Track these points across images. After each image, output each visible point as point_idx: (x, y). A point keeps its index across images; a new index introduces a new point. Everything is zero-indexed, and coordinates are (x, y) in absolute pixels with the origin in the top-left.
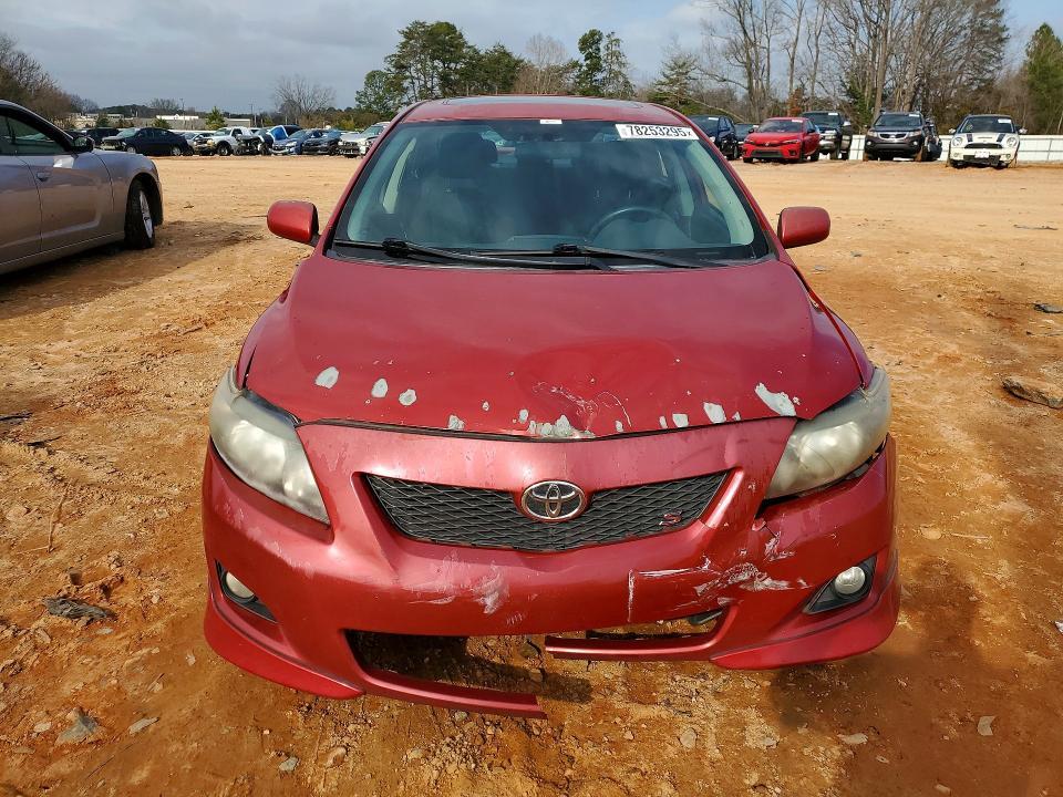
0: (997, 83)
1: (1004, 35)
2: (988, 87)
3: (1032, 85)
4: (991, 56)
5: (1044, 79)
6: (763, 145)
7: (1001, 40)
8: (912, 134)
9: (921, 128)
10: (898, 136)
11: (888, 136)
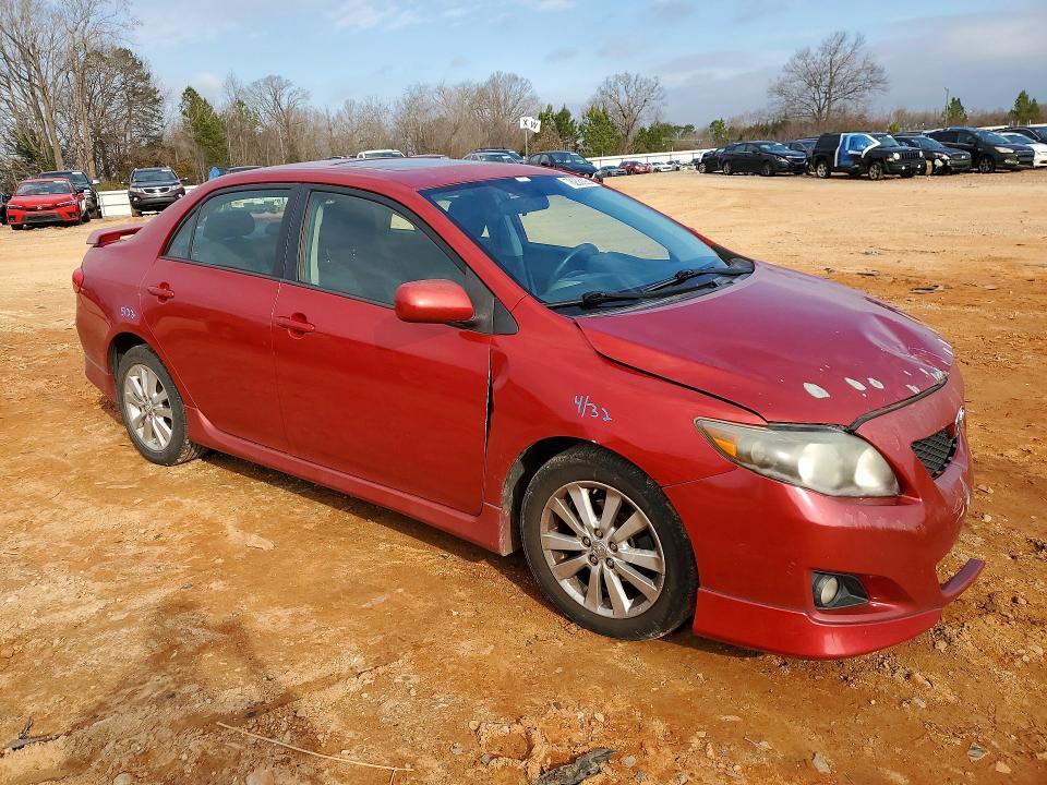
0: (165, 139)
1: (158, 96)
2: (156, 143)
3: (198, 141)
4: (153, 116)
5: (207, 136)
6: (35, 209)
7: (156, 101)
8: (174, 188)
9: (178, 181)
10: (162, 190)
11: (152, 191)
